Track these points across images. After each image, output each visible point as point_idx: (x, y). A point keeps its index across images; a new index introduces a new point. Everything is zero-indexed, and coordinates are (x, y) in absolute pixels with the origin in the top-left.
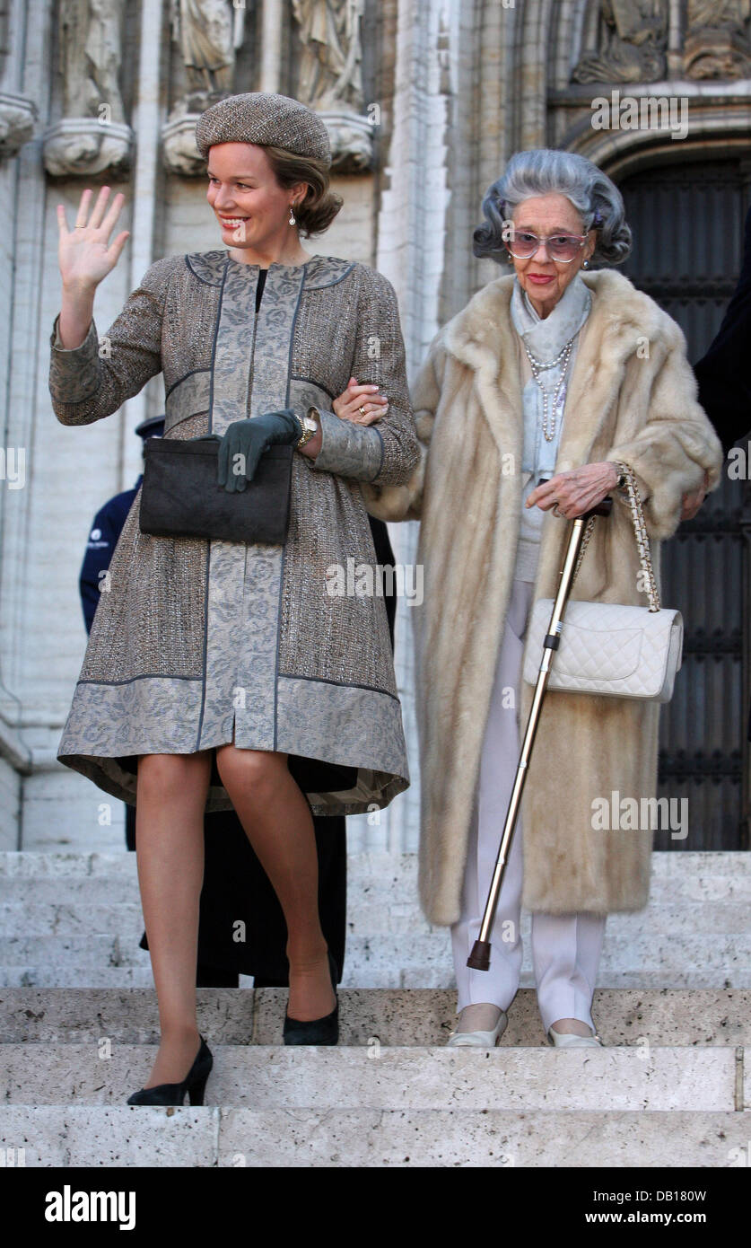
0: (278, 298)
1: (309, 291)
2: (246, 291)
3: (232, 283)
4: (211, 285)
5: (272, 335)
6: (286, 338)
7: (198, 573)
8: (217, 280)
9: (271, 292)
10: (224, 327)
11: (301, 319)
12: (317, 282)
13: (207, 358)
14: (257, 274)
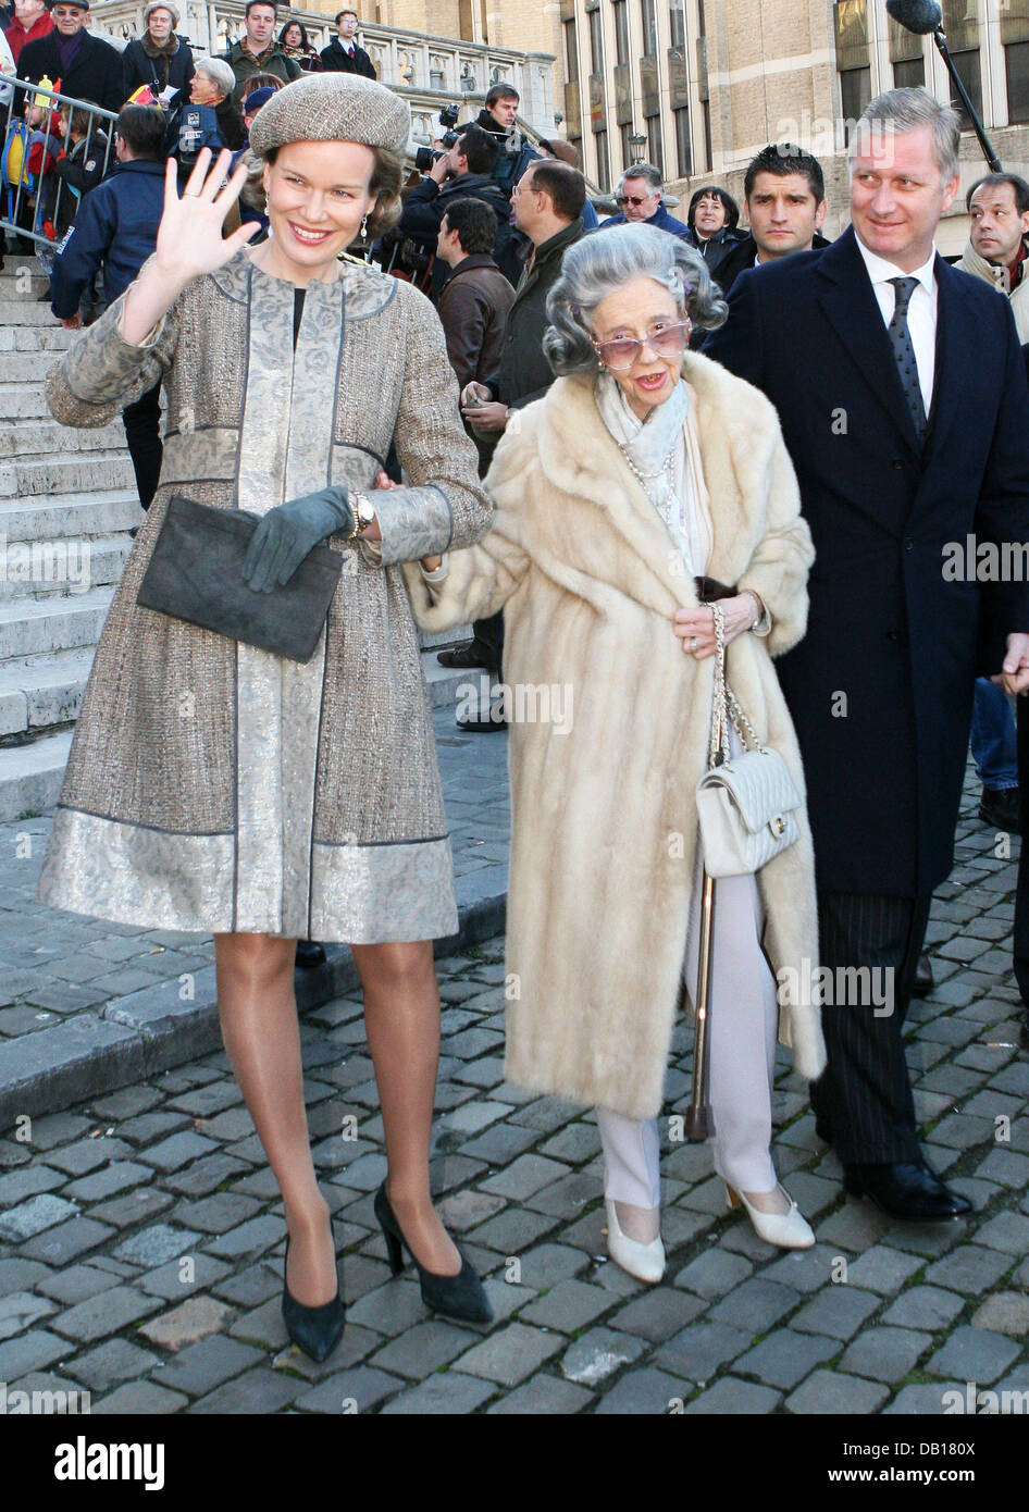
0: (318, 332)
1: (352, 322)
2: (280, 319)
3: (261, 304)
4: (233, 300)
5: (312, 385)
6: (329, 391)
7: (223, 692)
8: (239, 294)
9: (310, 325)
10: (254, 371)
11: (346, 364)
12: (359, 308)
13: (235, 411)
14: (292, 295)
